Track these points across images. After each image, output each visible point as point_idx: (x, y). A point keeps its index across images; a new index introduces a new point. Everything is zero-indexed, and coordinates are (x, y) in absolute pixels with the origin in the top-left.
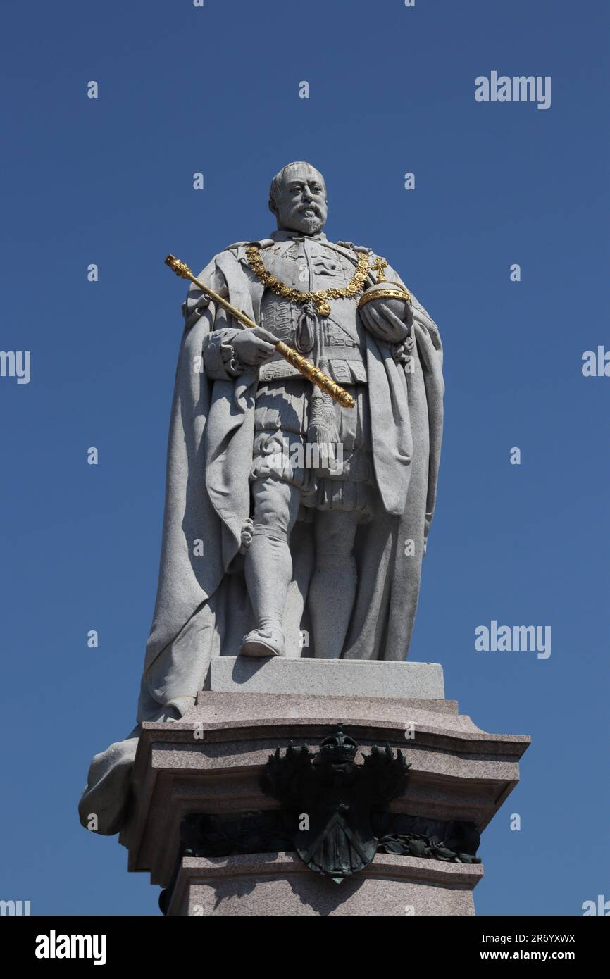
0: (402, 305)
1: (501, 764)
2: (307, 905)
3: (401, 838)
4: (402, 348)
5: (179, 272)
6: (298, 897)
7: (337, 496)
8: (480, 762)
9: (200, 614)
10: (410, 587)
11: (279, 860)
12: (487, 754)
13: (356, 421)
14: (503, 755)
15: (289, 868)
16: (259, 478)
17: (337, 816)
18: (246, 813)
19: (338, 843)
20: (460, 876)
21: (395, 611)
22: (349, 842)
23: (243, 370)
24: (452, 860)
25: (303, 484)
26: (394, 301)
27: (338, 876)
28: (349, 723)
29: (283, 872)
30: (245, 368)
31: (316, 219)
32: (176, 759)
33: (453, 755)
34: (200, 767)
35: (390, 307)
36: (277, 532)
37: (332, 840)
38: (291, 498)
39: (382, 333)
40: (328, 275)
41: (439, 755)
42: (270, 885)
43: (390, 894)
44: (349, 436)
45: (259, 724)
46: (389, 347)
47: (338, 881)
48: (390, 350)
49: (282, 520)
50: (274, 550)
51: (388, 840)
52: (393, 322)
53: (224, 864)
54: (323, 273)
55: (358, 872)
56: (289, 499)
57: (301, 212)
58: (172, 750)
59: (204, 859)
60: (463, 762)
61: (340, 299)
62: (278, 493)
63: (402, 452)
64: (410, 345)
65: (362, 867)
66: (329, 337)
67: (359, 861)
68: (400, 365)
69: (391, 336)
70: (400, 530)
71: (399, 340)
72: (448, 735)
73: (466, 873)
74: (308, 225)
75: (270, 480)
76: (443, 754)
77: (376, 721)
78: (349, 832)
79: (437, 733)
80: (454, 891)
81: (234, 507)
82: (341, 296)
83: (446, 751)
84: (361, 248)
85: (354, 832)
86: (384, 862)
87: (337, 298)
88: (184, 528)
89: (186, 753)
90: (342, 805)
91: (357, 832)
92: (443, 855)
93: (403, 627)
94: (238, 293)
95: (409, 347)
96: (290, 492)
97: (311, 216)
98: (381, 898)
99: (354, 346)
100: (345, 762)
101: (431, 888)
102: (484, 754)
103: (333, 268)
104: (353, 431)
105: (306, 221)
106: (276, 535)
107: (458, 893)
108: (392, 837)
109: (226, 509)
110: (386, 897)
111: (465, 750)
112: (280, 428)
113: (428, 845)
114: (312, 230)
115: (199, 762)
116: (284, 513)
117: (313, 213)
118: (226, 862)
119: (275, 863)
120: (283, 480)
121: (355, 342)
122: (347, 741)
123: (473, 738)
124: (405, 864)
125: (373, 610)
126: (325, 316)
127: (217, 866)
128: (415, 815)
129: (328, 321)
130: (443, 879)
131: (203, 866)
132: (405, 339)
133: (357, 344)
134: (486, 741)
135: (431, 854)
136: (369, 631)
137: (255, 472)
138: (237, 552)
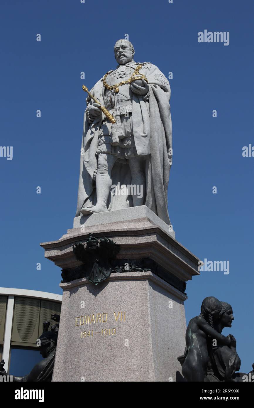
0: (141, 81)
1: (150, 236)
2: (91, 293)
3: (121, 267)
4: (146, 96)
5: (84, 90)
6: (89, 291)
7: (130, 153)
8: (143, 237)
9: (86, 203)
10: (158, 179)
11: (83, 280)
12: (146, 234)
13: (130, 126)
14: (151, 233)
15: (86, 282)
16: (98, 154)
17: (95, 264)
18: (76, 267)
19: (96, 272)
20: (143, 276)
21: (155, 188)
22: (100, 272)
23: (94, 118)
24: (142, 271)
25: (112, 152)
26: (137, 81)
27: (96, 283)
28: (95, 232)
29: (85, 284)
30: (95, 118)
31: (125, 58)
32: (51, 253)
33: (134, 236)
34: (58, 254)
35: (136, 83)
36: (103, 171)
37: (95, 272)
38: (107, 158)
39: (137, 93)
40: (122, 77)
41: (128, 238)
42: (82, 288)
43: (117, 286)
44: (128, 132)
45: (70, 238)
46: (142, 96)
47: (96, 284)
48: (142, 98)
49: (105, 166)
50: (102, 177)
51: (116, 268)
52: (138, 88)
53: (70, 284)
54: (121, 77)
55: (104, 280)
56: (106, 159)
57: (119, 57)
58: (50, 250)
59: (65, 283)
60: (138, 238)
61: (124, 85)
62: (102, 158)
63: (144, 133)
64: (149, 94)
65: (105, 279)
66: (118, 99)
67: (104, 277)
68: (147, 102)
69: (140, 93)
70: (152, 160)
71: (144, 93)
72: (129, 230)
73: (144, 275)
74: (122, 61)
75: (100, 154)
76: (130, 237)
77: (103, 230)
78: (100, 268)
79: (125, 230)
80: (142, 282)
81: (90, 166)
82: (124, 84)
83: (131, 236)
84: (140, 63)
85: (102, 268)
86: (114, 276)
87: (122, 85)
88: (82, 176)
89: (54, 251)
90: (96, 260)
91: (103, 268)
92: (138, 270)
93: (159, 193)
94: (97, 92)
95: (149, 95)
96: (107, 157)
97: (122, 58)
98: (114, 288)
99: (128, 100)
100: (93, 246)
101: (133, 282)
102: (145, 234)
103: (124, 74)
104: (129, 130)
105: (121, 60)
106: (103, 172)
107: (143, 282)
108: (118, 267)
109: (88, 167)
110: (116, 287)
111: (138, 234)
112: (103, 135)
113: (132, 268)
114: (124, 63)
115: (58, 253)
116: (105, 164)
117: (123, 56)
118: (71, 283)
119: (82, 282)
120: (104, 153)
121: (128, 99)
122: (92, 239)
123: (139, 230)
124: (121, 275)
125: (148, 189)
126: (117, 93)
127: (69, 285)
128: (127, 258)
129: (118, 94)
130: (137, 278)
131: (65, 285)
132: (148, 92)
133: (129, 99)
134: (144, 230)
135: (133, 270)
136: (149, 197)
137: (97, 152)
138: (92, 180)
